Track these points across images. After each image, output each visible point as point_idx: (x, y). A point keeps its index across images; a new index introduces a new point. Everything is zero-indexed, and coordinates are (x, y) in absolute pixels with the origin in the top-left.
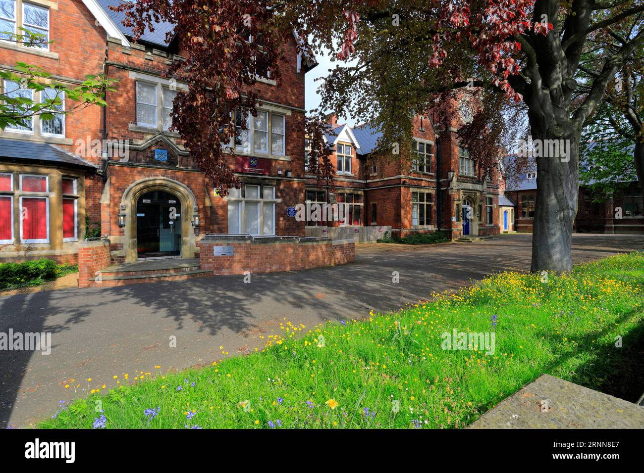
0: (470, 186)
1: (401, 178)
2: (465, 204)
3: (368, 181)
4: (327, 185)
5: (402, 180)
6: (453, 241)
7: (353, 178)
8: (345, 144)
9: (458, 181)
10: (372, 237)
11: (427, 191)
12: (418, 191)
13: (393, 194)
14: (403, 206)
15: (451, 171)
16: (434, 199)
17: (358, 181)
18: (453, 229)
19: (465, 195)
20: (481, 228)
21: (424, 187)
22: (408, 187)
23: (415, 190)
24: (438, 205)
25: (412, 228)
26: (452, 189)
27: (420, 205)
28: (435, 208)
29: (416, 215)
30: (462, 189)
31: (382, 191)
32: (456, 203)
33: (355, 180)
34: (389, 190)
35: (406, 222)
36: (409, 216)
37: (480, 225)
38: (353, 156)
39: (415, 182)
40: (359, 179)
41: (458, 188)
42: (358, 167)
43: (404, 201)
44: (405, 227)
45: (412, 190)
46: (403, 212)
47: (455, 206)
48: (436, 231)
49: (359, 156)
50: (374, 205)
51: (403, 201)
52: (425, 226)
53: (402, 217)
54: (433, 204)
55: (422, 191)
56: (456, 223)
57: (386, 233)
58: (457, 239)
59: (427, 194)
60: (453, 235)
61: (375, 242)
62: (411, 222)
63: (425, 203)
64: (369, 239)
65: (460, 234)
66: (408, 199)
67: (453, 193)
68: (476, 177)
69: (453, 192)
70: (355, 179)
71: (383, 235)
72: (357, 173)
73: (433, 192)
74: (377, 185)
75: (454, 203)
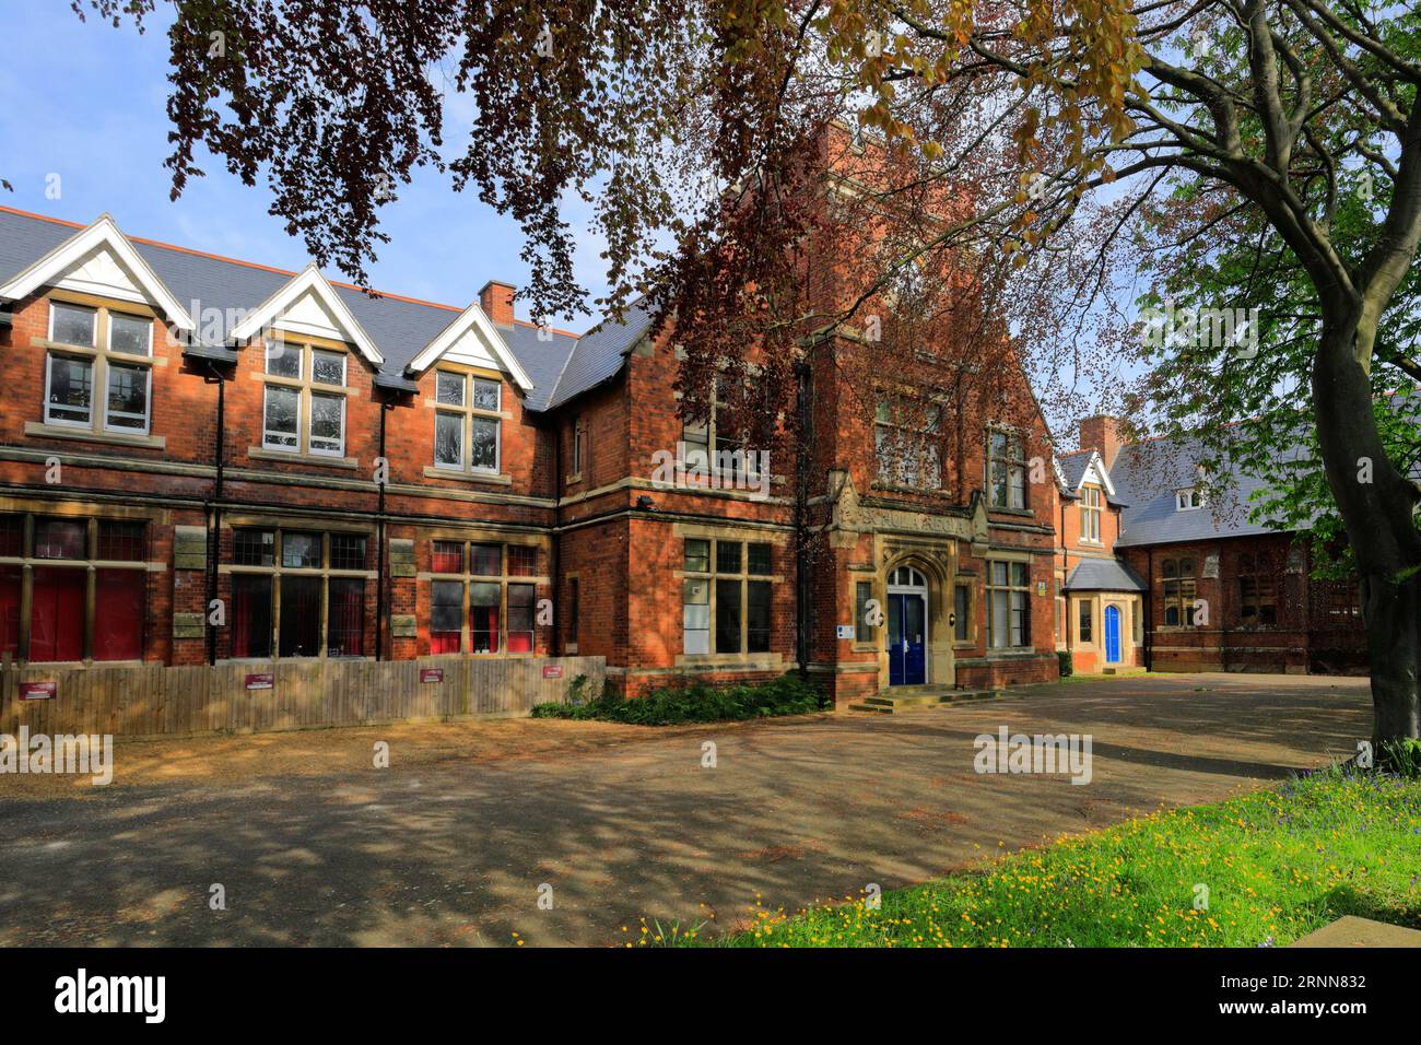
0: (915, 521)
1: (628, 488)
2: (891, 581)
3: (564, 501)
4: (381, 510)
5: (636, 495)
6: (841, 709)
7: (507, 489)
8: (471, 372)
9: (864, 501)
10: (506, 697)
11: (750, 536)
12: (713, 533)
13: (612, 545)
14: (636, 586)
15: (834, 469)
16: (782, 564)
17: (524, 500)
18: (841, 665)
19: (894, 550)
20: (966, 661)
21: (738, 522)
22: (665, 518)
23: (696, 531)
24: (799, 585)
25: (680, 661)
26: (837, 528)
27: (720, 582)
28: (785, 594)
29: (701, 618)
30: (882, 532)
31: (591, 534)
32: (854, 577)
33: (511, 498)
34: (604, 532)
35: (651, 642)
36: (666, 622)
37: (961, 652)
38: (509, 415)
39: (697, 502)
40: (532, 494)
41: (863, 528)
42: (530, 452)
43: (643, 568)
44: (647, 660)
45: (679, 531)
46: (635, 607)
47: (852, 590)
48: (792, 671)
49: (531, 417)
50: (574, 582)
51: (636, 567)
52: (743, 658)
53: (633, 625)
54: (777, 579)
55: (730, 534)
56: (855, 646)
57: (580, 681)
58: (859, 702)
59: (753, 547)
60: (839, 686)
61: (521, 716)
62: (675, 646)
63: (743, 576)
64: (487, 704)
65: (874, 683)
66: (662, 561)
67: (844, 541)
68: (947, 493)
69: (840, 539)
70: (516, 492)
71: (561, 690)
72: (524, 474)
73: (780, 540)
74: (581, 515)
75: (846, 577)
